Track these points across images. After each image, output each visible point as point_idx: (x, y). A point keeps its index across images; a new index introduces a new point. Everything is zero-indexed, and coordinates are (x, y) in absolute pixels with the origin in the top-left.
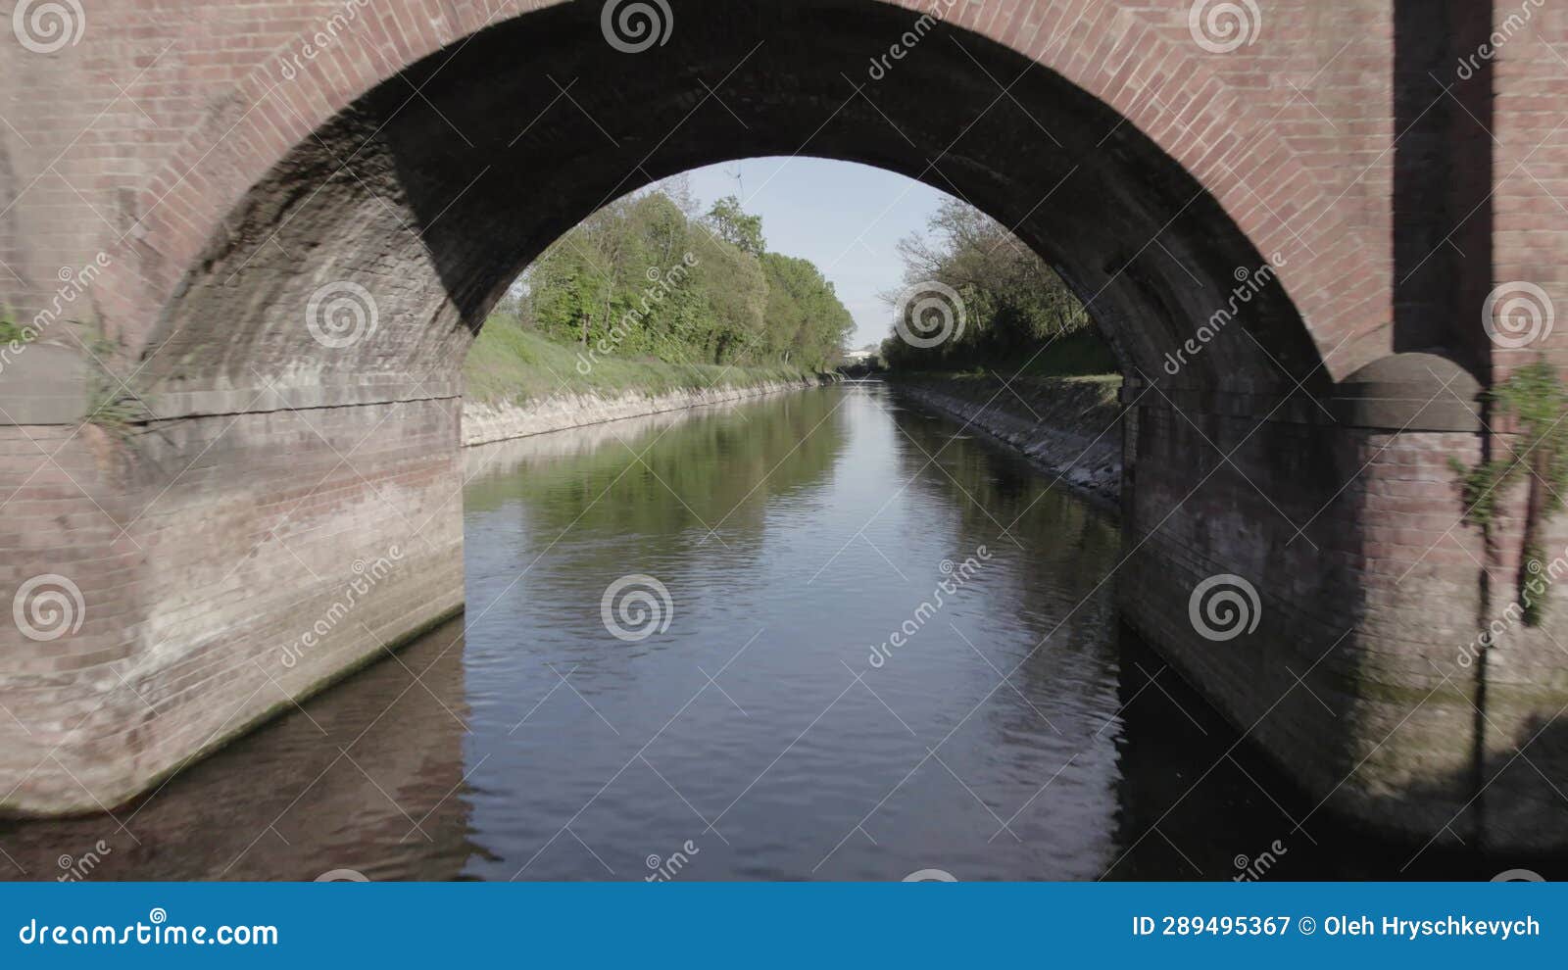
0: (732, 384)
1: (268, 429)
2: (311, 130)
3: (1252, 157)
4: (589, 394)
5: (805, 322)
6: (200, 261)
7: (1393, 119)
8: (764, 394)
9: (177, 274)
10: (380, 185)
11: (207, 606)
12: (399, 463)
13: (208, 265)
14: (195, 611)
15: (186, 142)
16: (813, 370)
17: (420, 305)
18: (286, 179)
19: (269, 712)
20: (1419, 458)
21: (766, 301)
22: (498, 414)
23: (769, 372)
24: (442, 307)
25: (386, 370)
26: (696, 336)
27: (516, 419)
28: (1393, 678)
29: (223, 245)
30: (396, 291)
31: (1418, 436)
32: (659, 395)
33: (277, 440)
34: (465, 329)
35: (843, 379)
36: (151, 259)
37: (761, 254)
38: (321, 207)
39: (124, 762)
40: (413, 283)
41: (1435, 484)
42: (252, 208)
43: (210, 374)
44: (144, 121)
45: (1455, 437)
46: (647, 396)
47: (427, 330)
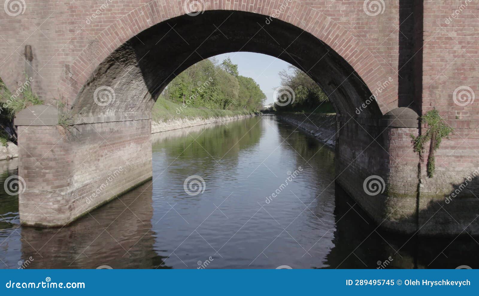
0: (228, 115)
1: (102, 127)
2: (116, 49)
3: (362, 56)
4: (185, 118)
5: (251, 97)
6: (87, 83)
7: (399, 46)
8: (238, 118)
9: (81, 86)
10: (132, 62)
11: (88, 174)
12: (135, 137)
13: (88, 84)
14: (84, 175)
15: (83, 52)
16: (253, 111)
17: (141, 94)
18: (109, 62)
19: (103, 203)
20: (403, 134)
21: (239, 91)
22: (159, 125)
23: (240, 112)
24: (147, 94)
25: (132, 111)
26: (218, 101)
27: (164, 126)
28: (396, 191)
29: (92, 79)
30: (135, 90)
31: (403, 129)
32: (206, 118)
33: (104, 130)
34: (153, 100)
35: (262, 114)
36: (74, 83)
37: (237, 76)
38: (117, 68)
39: (68, 214)
40: (139, 88)
41: (407, 141)
42: (100, 69)
43: (88, 112)
44: (71, 47)
45: (412, 129)
46: (203, 119)
47: (143, 101)
